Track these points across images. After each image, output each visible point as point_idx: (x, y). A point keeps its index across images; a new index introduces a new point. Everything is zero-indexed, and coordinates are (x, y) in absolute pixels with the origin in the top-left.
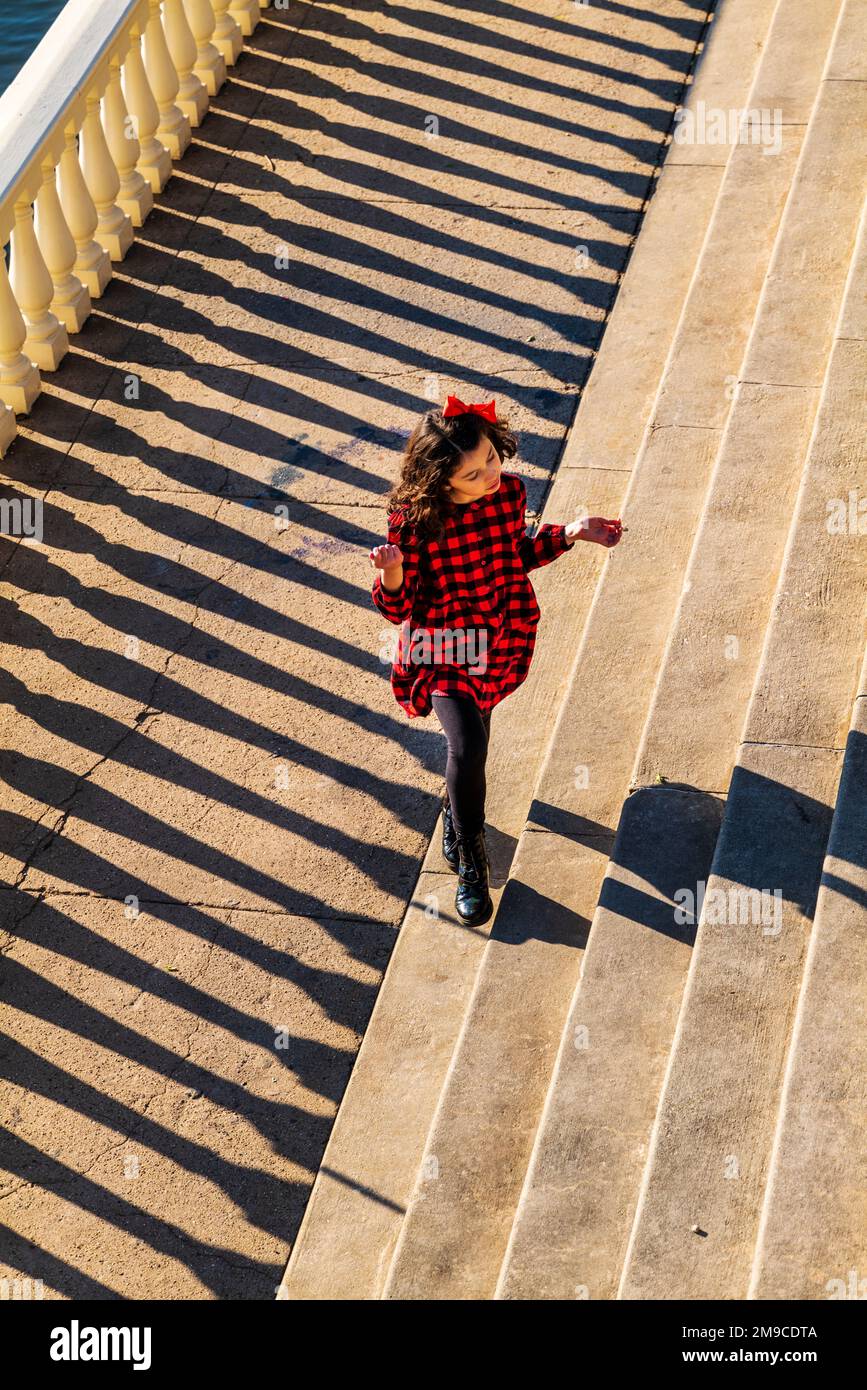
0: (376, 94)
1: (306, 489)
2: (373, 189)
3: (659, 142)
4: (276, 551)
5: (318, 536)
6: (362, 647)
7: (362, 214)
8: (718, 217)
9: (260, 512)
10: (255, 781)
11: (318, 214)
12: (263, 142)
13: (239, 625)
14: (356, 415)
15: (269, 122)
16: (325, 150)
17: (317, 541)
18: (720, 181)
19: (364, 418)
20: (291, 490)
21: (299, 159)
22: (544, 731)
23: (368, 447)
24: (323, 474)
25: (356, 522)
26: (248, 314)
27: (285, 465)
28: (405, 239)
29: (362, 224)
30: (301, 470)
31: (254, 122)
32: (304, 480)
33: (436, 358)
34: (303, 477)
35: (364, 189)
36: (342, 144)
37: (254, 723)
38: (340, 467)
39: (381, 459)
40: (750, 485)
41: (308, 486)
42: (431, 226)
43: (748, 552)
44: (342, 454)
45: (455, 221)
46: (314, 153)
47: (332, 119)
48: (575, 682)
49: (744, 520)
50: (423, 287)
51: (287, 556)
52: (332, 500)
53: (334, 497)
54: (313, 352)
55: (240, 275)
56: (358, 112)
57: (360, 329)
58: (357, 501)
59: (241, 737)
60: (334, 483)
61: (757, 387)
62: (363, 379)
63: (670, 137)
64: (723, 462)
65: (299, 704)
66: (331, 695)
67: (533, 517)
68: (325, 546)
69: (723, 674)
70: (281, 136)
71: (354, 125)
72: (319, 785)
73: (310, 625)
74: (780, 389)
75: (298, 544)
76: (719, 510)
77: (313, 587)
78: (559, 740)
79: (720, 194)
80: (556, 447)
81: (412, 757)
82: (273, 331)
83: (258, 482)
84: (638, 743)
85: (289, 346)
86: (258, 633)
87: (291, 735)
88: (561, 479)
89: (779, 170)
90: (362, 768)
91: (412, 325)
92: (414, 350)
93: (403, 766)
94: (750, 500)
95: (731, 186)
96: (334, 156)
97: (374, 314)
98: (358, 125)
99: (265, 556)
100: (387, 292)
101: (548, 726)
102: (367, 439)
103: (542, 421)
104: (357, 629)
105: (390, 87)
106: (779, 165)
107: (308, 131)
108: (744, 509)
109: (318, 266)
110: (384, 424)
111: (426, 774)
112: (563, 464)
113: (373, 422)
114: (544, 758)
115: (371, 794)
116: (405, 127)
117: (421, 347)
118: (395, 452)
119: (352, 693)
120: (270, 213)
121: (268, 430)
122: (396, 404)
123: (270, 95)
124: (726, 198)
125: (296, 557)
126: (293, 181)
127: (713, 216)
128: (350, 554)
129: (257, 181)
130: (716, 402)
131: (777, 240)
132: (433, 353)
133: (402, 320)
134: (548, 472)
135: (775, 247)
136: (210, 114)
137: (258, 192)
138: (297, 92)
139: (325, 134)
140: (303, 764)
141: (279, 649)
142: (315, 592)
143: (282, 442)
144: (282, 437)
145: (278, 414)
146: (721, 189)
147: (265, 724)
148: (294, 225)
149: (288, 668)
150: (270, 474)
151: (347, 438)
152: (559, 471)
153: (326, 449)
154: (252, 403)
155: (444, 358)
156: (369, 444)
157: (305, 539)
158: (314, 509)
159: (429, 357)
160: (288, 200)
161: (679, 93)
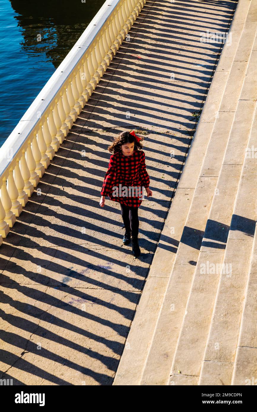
0: (93, 168)
1: (73, 284)
2: (93, 195)
3: (176, 181)
4: (64, 302)
5: (76, 298)
6: (89, 331)
7: (89, 202)
8: (193, 203)
9: (59, 291)
10: (57, 373)
11: (76, 202)
12: (60, 182)
13: (52, 325)
14: (88, 261)
15: (62, 176)
16: (78, 184)
17: (76, 299)
18: (193, 193)
19: (90, 262)
20: (68, 284)
21: (71, 187)
22: (144, 357)
23: (91, 271)
24: (78, 279)
25: (88, 293)
26: (56, 232)
27: (66, 276)
28: (102, 210)
29: (89, 205)
30: (71, 278)
31: (58, 176)
32: (72, 281)
34: (72, 280)
35: (90, 195)
36: (83, 182)
37: (57, 355)
38: (83, 277)
39: (95, 274)
40: (204, 282)
41: (73, 283)
42: (110, 206)
43: (204, 302)
44: (83, 273)
45: (116, 204)
46: (75, 185)
47: (80, 175)
48: (153, 342)
49: (202, 293)
50: (107, 223)
51: (67, 304)
52: (80, 287)
53: (81, 286)
54: (75, 243)
55: (53, 220)
56: (88, 173)
57: (89, 236)
58: (88, 287)
59: (53, 359)
60: (81, 282)
61: (206, 253)
62: (89, 251)
63: (179, 180)
64: (196, 275)
65: (70, 349)
66: (80, 346)
67: (140, 291)
68: (78, 301)
69: (198, 339)
70: (66, 180)
71: (87, 177)
72: (76, 374)
73: (74, 325)
74: (212, 254)
75: (70, 300)
76: (195, 290)
77: (75, 313)
78: (148, 360)
79: (194, 196)
80: (147, 271)
81: (104, 365)
82: (63, 236)
83: (58, 282)
84: (172, 361)
85: (68, 241)
86: (58, 327)
87: (68, 359)
88: (148, 280)
89: (210, 190)
90: (89, 369)
91: (104, 235)
92: (105, 242)
93: (101, 368)
94: (204, 287)
95: (196, 194)
96: (81, 186)
97: (93, 231)
98: (88, 177)
99: (60, 304)
100: (97, 225)
101: (145, 355)
102: (91, 268)
103: (143, 263)
104: (88, 326)
105: (97, 166)
106: (210, 188)
107: (74, 179)
108: (203, 289)
109: (76, 217)
110: (96, 264)
111: (109, 370)
112: (149, 276)
113: (93, 263)
114: (144, 365)
115: (92, 377)
116: (102, 177)
117: (107, 241)
118: (99, 272)
119: (86, 345)
120: (62, 202)
121: (62, 266)
122: (99, 258)
123: (63, 168)
124: (195, 198)
125: (70, 304)
126: (69, 193)
127: (192, 203)
128: (86, 303)
129: (59, 193)
130: (193, 257)
131: (210, 210)
132: (110, 243)
133: (101, 233)
134: (144, 278)
135: (210, 212)
136: (45, 174)
137: (59, 196)
138: (70, 167)
139: (78, 179)
140: (72, 367)
141: (65, 332)
142: (75, 315)
143: (65, 270)
144: (66, 268)
145: (64, 261)
146: (193, 195)
147: (60, 355)
148: (69, 206)
149: (67, 338)
150: (62, 279)
151: (85, 268)
152: (148, 277)
153: (79, 272)
154: (57, 258)
155: (114, 244)
156: (91, 270)
157: (72, 299)
158: (75, 289)
160: (68, 198)
161: (181, 168)
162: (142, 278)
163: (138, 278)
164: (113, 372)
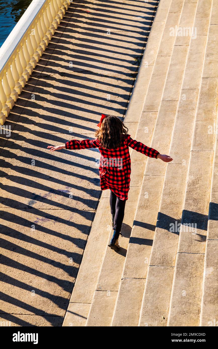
0: (52, 107)
1: (37, 206)
2: (52, 130)
3: (122, 117)
4: (30, 222)
5: (40, 217)
6: (53, 245)
7: (49, 137)
8: (137, 135)
9: (26, 212)
10: (26, 281)
11: (38, 137)
12: (24, 120)
13: (21, 241)
14: (49, 187)
15: (25, 115)
16: (39, 121)
17: (40, 219)
18: (137, 126)
19: (51, 187)
20: (33, 206)
21: (33, 124)
22: (99, 265)
23: (52, 195)
24: (41, 202)
25: (50, 213)
26: (21, 162)
27: (32, 200)
28: (60, 143)
29: (49, 139)
30: (36, 201)
31: (22, 115)
32: (37, 203)
33: (69, 172)
34: (36, 203)
35: (49, 131)
36: (44, 120)
37: (25, 266)
38: (46, 200)
39: (56, 197)
40: (148, 200)
41: (38, 205)
42: (67, 139)
43: (148, 217)
44: (46, 196)
45: (72, 138)
46: (37, 122)
47: (41, 114)
48: (107, 252)
49: (147, 209)
50: (65, 154)
51: (33, 223)
52: (44, 208)
53: (44, 207)
54: (38, 171)
56: (47, 112)
57: (50, 165)
58: (50, 208)
59: (22, 270)
60: (44, 204)
61: (149, 176)
62: (51, 177)
63: (125, 116)
64: (141, 195)
65: (37, 260)
66: (45, 258)
67: (95, 210)
68: (42, 220)
69: (144, 248)
70: (28, 118)
71: (46, 115)
72: (43, 281)
73: (39, 240)
74: (154, 177)
75: (36, 220)
76: (141, 207)
77: (40, 230)
78: (103, 267)
79: (138, 129)
80: (100, 192)
81: (66, 273)
82: (28, 166)
83: (25, 204)
84: (123, 267)
85: (32, 170)
86: (26, 243)
87: (35, 269)
88: (101, 200)
89: (152, 123)
90: (53, 276)
91: (63, 164)
92: (63, 170)
93: (64, 275)
94: (148, 204)
95: (140, 127)
96: (42, 123)
97: (53, 161)
98: (47, 115)
99: (27, 223)
100: (56, 156)
101: (100, 263)
102: (52, 192)
103: (96, 186)
104: (51, 240)
105: (55, 106)
106: (152, 122)
107: (35, 117)
108: (147, 207)
109: (39, 150)
110: (56, 188)
111: (70, 277)
112: (102, 197)
113: (54, 188)
114: (99, 271)
115: (56, 283)
116: (59, 115)
117: (65, 169)
118: (59, 196)
119: (50, 257)
120: (26, 137)
121: (27, 191)
122: (59, 183)
123: (25, 109)
125: (35, 223)
126: (32, 129)
127: (136, 135)
128: (49, 222)
129: (23, 130)
130: (139, 180)
131: (152, 140)
132: (68, 170)
133: (60, 163)
134: (98, 199)
135: (152, 141)
136: (10, 114)
137: (23, 132)
138: (32, 107)
139: (39, 118)
140: (38, 276)
141: (32, 246)
142: (40, 232)
143: (31, 194)
144: (31, 193)
145: (30, 187)
147: (28, 266)
148: (32, 140)
149: (34, 251)
150: (28, 202)
151: (47, 192)
152: (101, 198)
153: (42, 195)
154: (23, 185)
155: (71, 172)
157: (37, 218)
158: (39, 210)
159: (67, 171)
160: (30, 134)
161: (126, 105)
162: (96, 199)
163: (92, 199)
164: (74, 278)
